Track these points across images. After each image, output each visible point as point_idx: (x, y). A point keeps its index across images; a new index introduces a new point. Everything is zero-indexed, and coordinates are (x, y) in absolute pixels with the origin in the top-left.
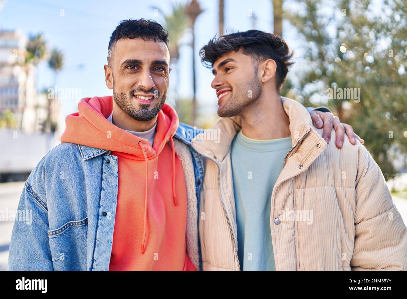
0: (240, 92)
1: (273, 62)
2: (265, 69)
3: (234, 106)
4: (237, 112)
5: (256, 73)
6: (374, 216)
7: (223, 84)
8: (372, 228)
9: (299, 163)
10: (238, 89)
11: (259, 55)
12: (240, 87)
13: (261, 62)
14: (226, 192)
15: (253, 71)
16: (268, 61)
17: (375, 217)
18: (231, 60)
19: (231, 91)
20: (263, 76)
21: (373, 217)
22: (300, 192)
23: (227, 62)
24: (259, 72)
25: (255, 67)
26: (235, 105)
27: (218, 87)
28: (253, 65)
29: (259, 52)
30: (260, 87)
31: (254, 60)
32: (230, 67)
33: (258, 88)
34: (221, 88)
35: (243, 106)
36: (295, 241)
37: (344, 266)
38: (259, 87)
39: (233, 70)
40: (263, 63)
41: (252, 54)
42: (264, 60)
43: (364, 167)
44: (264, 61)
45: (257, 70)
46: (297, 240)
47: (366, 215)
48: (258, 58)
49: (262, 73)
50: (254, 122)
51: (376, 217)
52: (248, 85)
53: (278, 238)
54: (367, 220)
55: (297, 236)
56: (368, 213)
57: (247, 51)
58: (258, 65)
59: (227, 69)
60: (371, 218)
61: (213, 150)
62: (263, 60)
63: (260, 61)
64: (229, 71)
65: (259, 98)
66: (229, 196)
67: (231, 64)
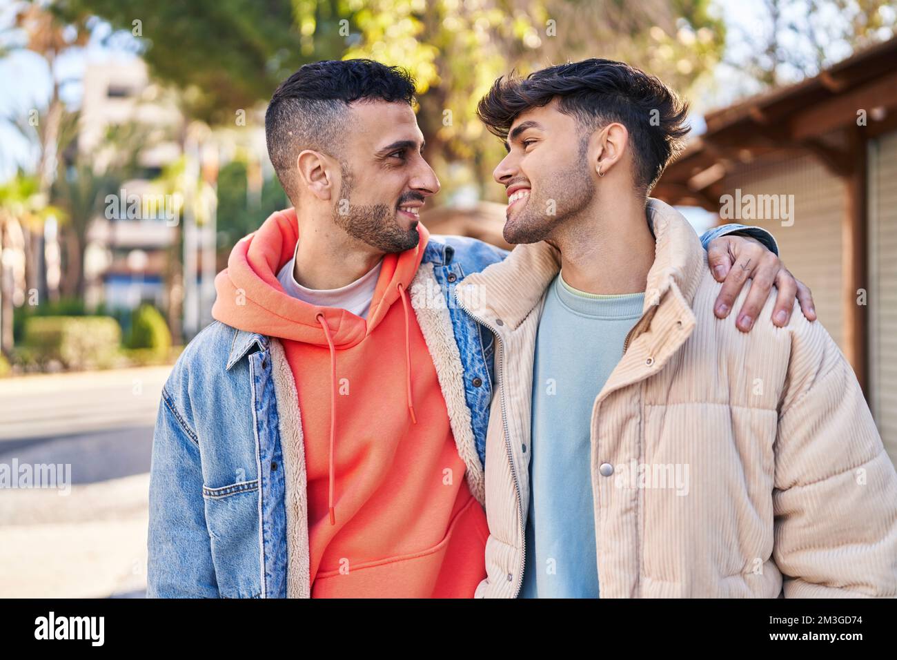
0: (544, 192)
1: (621, 128)
2: (605, 143)
3: (531, 220)
4: (539, 233)
5: (583, 152)
6: (820, 478)
7: (516, 174)
8: (814, 502)
9: (647, 356)
10: (539, 185)
11: (594, 114)
12: (544, 181)
13: (596, 128)
14: (513, 392)
15: (577, 148)
16: (611, 128)
17: (823, 479)
18: (533, 124)
19: (529, 188)
20: (599, 159)
21: (819, 480)
22: (653, 414)
23: (525, 128)
24: (590, 149)
25: (582, 141)
26: (533, 219)
27: (506, 180)
28: (579, 136)
29: (594, 108)
30: (589, 183)
31: (581, 124)
32: (530, 140)
33: (585, 184)
34: (512, 182)
35: (550, 222)
36: (636, 512)
37: (744, 571)
38: (586, 181)
39: (534, 146)
40: (600, 130)
41: (577, 112)
42: (604, 124)
43: (808, 368)
44: (603, 126)
45: (587, 145)
46: (641, 511)
47: (804, 475)
48: (590, 120)
49: (599, 152)
50: (578, 256)
51: (826, 481)
52: (562, 178)
53: (605, 504)
54: (806, 484)
55: (641, 503)
56: (808, 471)
57: (567, 106)
58: (591, 134)
59: (525, 144)
60: (815, 482)
61: (495, 307)
62: (600, 125)
63: (594, 128)
64: (528, 147)
65: (588, 205)
66: (517, 403)
67: (532, 133)
